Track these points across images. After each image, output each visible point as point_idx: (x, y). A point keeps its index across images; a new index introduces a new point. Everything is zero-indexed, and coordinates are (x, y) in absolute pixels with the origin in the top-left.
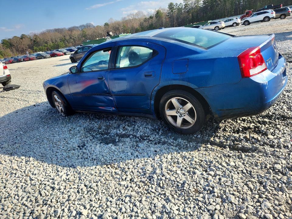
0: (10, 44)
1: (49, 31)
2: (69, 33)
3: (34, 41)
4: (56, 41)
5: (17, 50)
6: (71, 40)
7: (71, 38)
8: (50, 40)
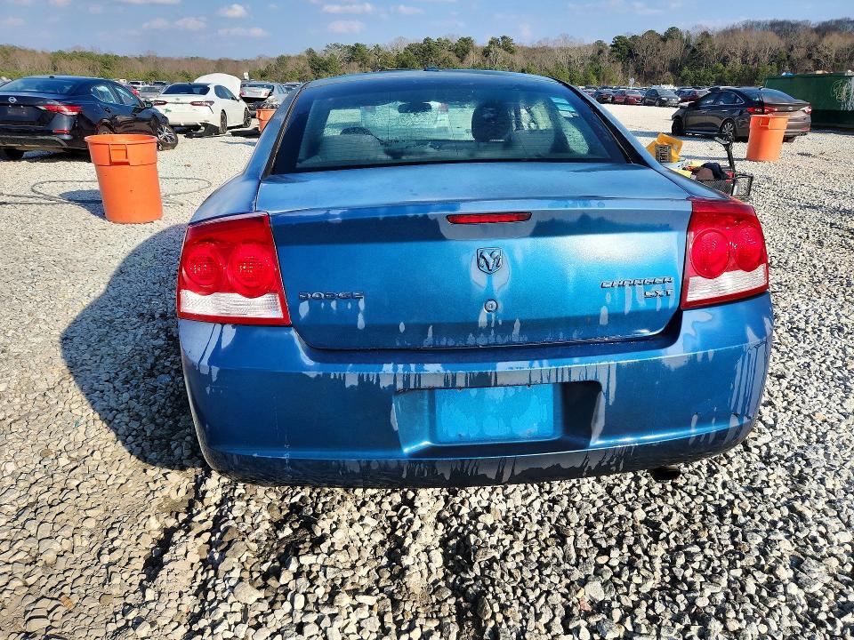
0: (630, 51)
1: (749, 27)
2: (814, 38)
3: (694, 50)
4: (756, 59)
5: (638, 72)
6: (807, 61)
7: (809, 56)
8: (738, 54)
